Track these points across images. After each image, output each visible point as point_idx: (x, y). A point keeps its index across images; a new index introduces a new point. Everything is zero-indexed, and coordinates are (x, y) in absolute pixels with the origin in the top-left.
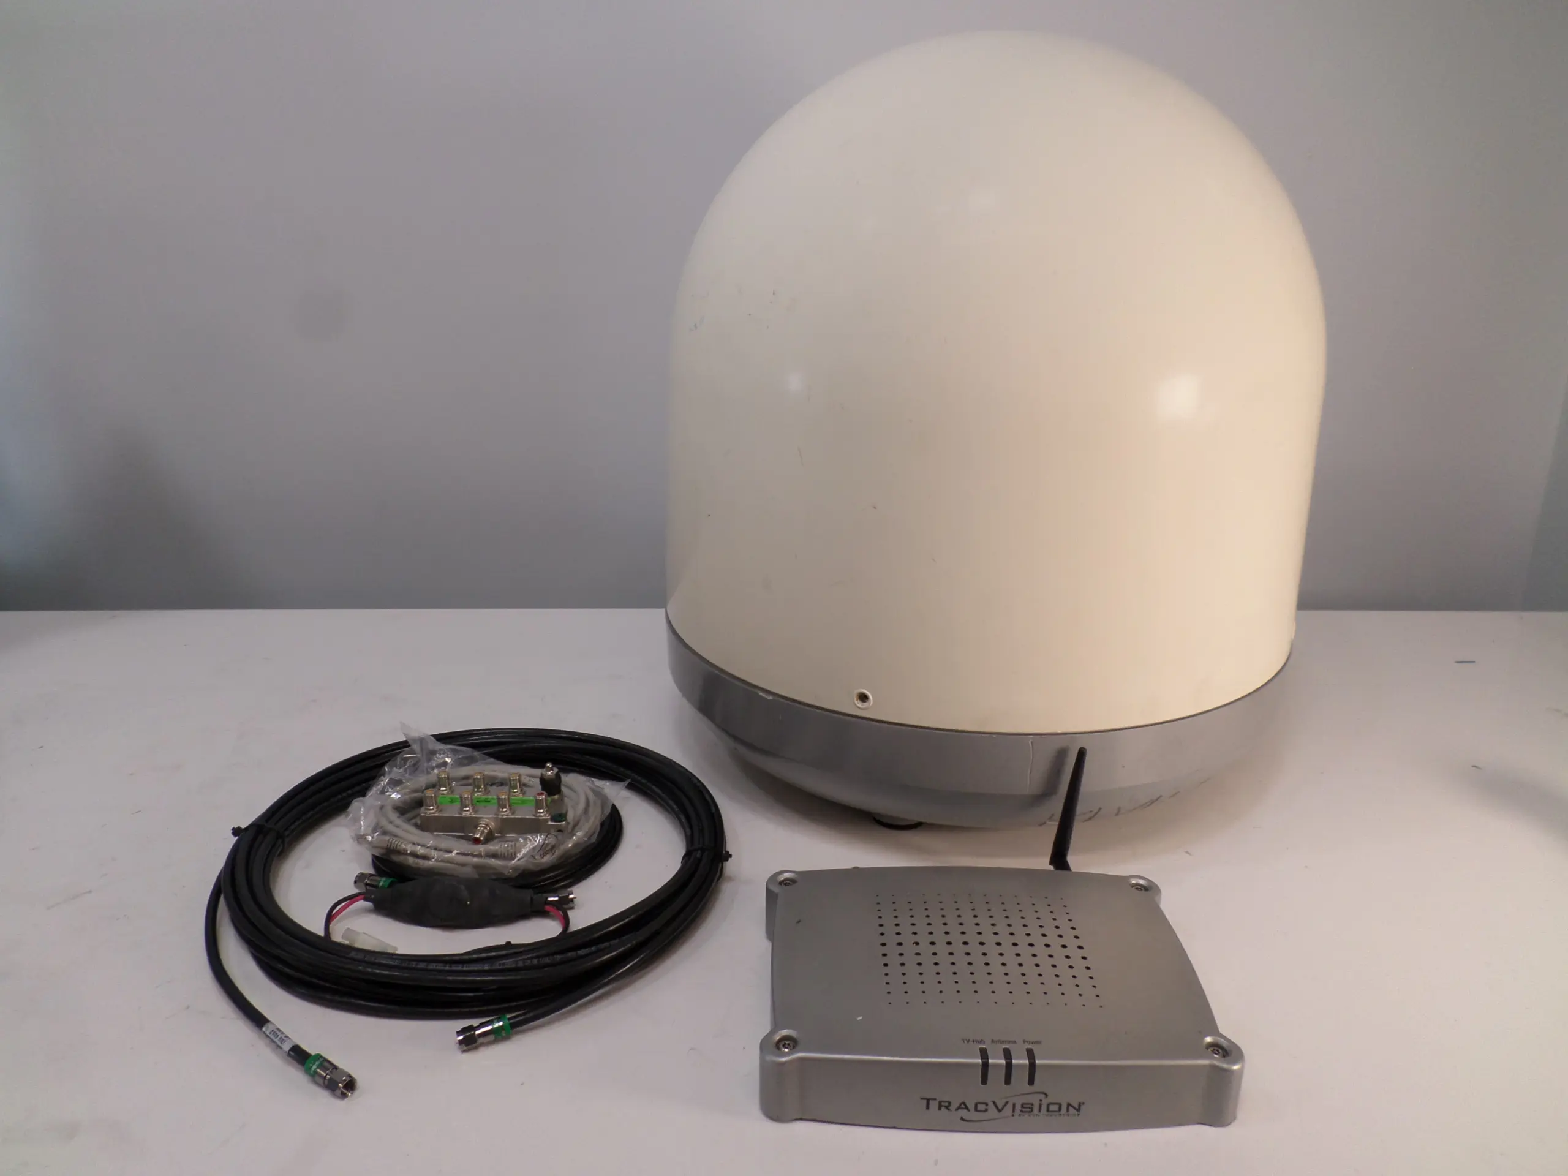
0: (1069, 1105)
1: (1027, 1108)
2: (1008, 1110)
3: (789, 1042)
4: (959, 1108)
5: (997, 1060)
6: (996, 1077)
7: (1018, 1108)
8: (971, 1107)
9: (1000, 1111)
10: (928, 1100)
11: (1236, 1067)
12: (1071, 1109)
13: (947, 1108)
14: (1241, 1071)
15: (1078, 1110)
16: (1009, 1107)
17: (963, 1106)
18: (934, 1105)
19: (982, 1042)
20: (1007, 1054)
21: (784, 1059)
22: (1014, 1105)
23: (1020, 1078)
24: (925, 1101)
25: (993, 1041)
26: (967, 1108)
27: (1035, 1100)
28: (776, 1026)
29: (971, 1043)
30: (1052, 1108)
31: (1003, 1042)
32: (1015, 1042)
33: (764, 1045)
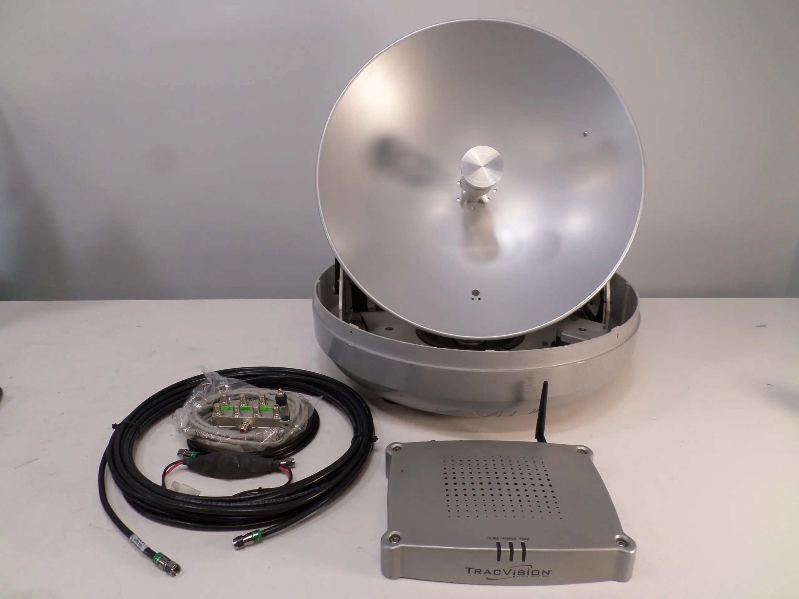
0: (543, 571)
1: (521, 573)
2: (511, 574)
3: (396, 538)
4: (485, 573)
5: (506, 549)
6: (505, 557)
7: (517, 573)
8: (492, 572)
9: (507, 574)
10: (469, 569)
11: (632, 552)
12: (545, 574)
13: (480, 572)
14: (635, 554)
15: (548, 574)
16: (512, 572)
17: (488, 572)
18: (472, 571)
19: (498, 539)
20: (511, 545)
21: (393, 548)
22: (514, 571)
23: (518, 557)
24: (467, 570)
25: (503, 538)
26: (490, 573)
27: (525, 569)
28: (390, 529)
29: (492, 540)
30: (534, 573)
31: (509, 539)
32: (515, 539)
33: (383, 539)
